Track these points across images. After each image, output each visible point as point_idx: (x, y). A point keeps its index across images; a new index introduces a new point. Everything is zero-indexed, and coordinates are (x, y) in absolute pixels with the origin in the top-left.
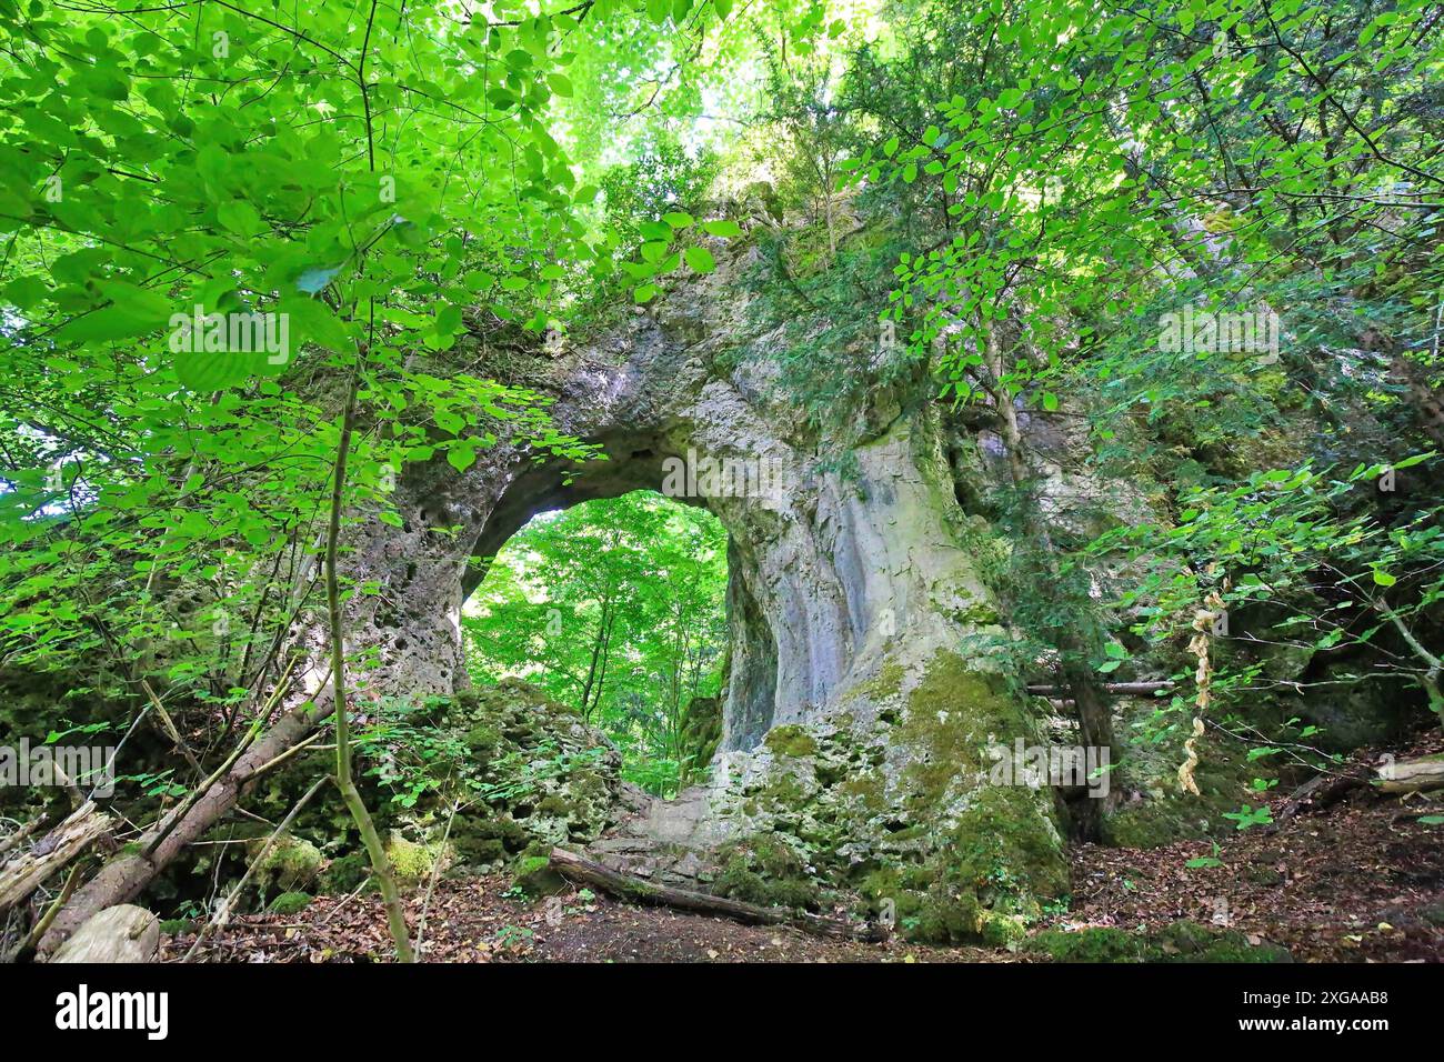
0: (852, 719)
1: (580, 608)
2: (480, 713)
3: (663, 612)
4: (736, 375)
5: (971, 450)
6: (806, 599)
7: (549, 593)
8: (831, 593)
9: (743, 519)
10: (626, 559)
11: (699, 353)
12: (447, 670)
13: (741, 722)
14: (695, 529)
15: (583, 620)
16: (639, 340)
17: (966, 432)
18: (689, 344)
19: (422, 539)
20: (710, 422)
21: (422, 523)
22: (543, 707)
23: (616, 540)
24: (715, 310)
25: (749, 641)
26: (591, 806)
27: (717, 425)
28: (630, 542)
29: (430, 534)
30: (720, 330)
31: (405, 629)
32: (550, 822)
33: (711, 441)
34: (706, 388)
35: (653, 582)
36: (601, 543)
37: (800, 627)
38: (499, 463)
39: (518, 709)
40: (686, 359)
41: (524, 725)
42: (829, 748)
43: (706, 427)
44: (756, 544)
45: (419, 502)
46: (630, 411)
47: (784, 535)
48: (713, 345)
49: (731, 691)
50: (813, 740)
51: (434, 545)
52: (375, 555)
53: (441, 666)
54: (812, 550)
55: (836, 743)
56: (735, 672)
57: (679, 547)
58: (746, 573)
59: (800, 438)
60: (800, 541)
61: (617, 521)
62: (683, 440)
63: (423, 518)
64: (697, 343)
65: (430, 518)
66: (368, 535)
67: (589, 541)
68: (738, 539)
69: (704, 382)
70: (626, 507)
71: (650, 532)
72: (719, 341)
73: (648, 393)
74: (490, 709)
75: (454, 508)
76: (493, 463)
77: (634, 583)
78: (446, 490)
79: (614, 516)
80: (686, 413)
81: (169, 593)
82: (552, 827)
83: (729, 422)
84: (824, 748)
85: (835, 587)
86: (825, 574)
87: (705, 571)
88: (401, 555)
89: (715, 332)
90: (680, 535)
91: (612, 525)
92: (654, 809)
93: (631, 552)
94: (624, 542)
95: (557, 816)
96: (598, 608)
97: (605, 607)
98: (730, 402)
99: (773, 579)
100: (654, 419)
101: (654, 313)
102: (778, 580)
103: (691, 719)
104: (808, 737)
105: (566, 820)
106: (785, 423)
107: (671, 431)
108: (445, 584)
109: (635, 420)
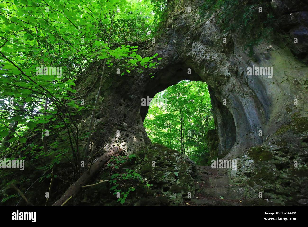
0: (286, 142)
1: (175, 113)
2: (146, 158)
3: (195, 110)
4: (201, 37)
5: (288, 37)
6: (240, 99)
7: (167, 111)
8: (250, 95)
9: (213, 80)
10: (182, 100)
11: (188, 35)
12: (142, 139)
13: (224, 136)
14: (198, 88)
15: (176, 116)
16: (170, 37)
17: (284, 32)
18: (185, 33)
19: (126, 107)
20: (197, 54)
21: (125, 102)
22: (166, 152)
23: (179, 95)
24: (190, 20)
25: (221, 114)
26: (188, 186)
27: (199, 54)
28: (183, 95)
29: (128, 105)
30: (193, 25)
31: (127, 131)
32: (175, 195)
33: (198, 60)
34: (193, 45)
35: (191, 103)
36: (176, 97)
37: (240, 108)
38: (141, 81)
39: (157, 155)
40: (185, 38)
41: (160, 160)
42: (277, 154)
43: (196, 56)
44: (219, 86)
45: (122, 97)
46: (173, 58)
47: (228, 81)
48: (192, 31)
49: (219, 128)
50: (269, 152)
51: (130, 108)
52: (113, 114)
53: (140, 138)
54: (239, 83)
55: (280, 152)
56: (219, 123)
57: (195, 93)
58: (217, 96)
59: (227, 49)
60: (234, 82)
61: (178, 91)
62: (190, 62)
63: (124, 101)
64: (187, 32)
65: (126, 101)
66: (109, 109)
67: (173, 97)
68: (213, 86)
69: (192, 43)
70: (180, 87)
71: (187, 92)
72: (193, 29)
73: (176, 52)
74: (148, 157)
75: (132, 96)
76: (139, 82)
77: (186, 105)
78: (128, 92)
79: (177, 90)
80: (189, 54)
81: (57, 138)
82: (177, 197)
83: (202, 52)
84: (275, 154)
85: (251, 93)
86: (246, 89)
87: (203, 98)
88: (121, 112)
89: (191, 27)
90: (195, 90)
91: (177, 92)
92: (210, 180)
93: (184, 98)
94: (181, 96)
95: (177, 193)
96: (179, 112)
97: (180, 112)
98: (201, 46)
99: (227, 95)
100: (180, 59)
101: (172, 28)
102: (229, 95)
103: (209, 136)
104: (267, 152)
105: (181, 194)
106: (221, 46)
107: (186, 61)
108: (135, 117)
109: (175, 60)
